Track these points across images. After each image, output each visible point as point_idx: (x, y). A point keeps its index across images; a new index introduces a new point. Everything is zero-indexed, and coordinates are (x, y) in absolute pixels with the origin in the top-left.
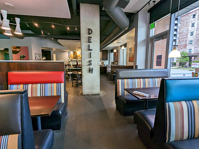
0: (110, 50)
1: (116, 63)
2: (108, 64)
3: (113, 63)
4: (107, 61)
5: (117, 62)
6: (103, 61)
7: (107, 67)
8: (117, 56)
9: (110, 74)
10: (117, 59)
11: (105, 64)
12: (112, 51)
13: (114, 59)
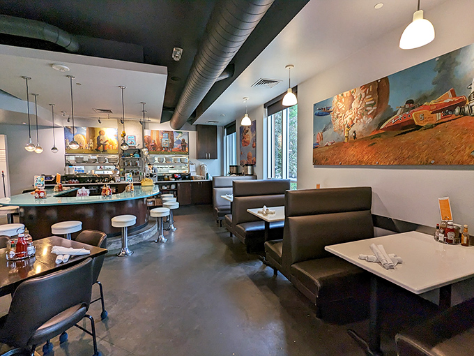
0: (225, 127)
1: (247, 169)
2: (217, 173)
3: (236, 171)
4: (216, 162)
5: (253, 165)
6: (202, 162)
7: (217, 184)
8: (250, 145)
9: (230, 218)
10: (251, 154)
11: (207, 170)
12: (231, 128)
13: (240, 154)
